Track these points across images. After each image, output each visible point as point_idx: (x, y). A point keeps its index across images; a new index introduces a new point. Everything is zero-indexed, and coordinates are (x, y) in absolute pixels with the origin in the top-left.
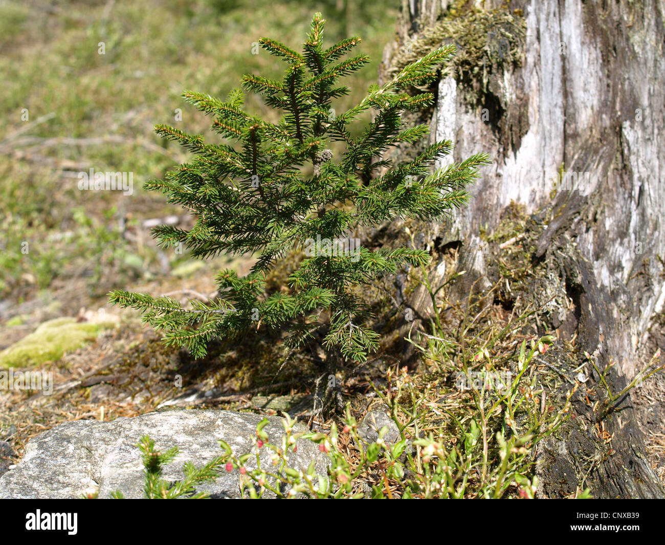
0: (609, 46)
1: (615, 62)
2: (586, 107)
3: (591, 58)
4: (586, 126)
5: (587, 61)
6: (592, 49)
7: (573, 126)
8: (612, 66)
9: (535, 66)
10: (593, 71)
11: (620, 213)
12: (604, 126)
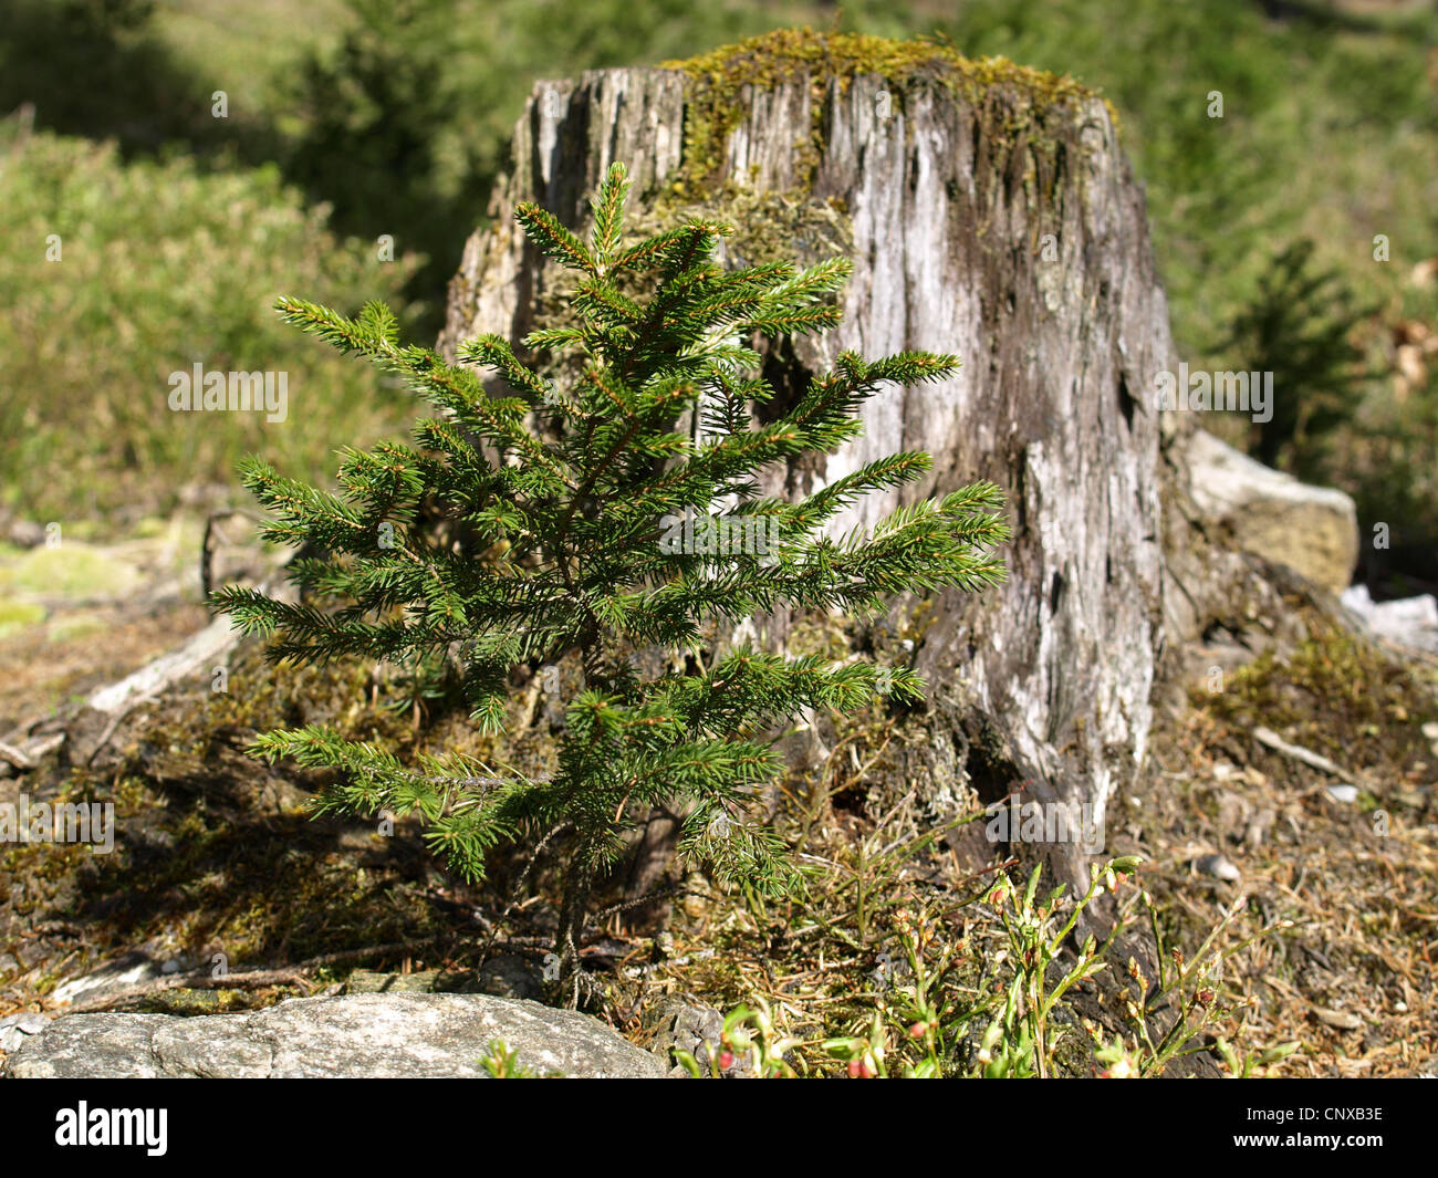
0: (999, 289)
1: (1011, 323)
2: (943, 407)
3: (960, 311)
4: (942, 446)
5: (950, 315)
6: (962, 293)
7: (917, 443)
8: (1004, 330)
9: (858, 316)
10: (961, 338)
11: (1013, 624)
12: (982, 447)
